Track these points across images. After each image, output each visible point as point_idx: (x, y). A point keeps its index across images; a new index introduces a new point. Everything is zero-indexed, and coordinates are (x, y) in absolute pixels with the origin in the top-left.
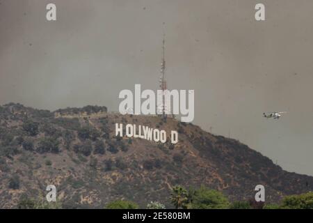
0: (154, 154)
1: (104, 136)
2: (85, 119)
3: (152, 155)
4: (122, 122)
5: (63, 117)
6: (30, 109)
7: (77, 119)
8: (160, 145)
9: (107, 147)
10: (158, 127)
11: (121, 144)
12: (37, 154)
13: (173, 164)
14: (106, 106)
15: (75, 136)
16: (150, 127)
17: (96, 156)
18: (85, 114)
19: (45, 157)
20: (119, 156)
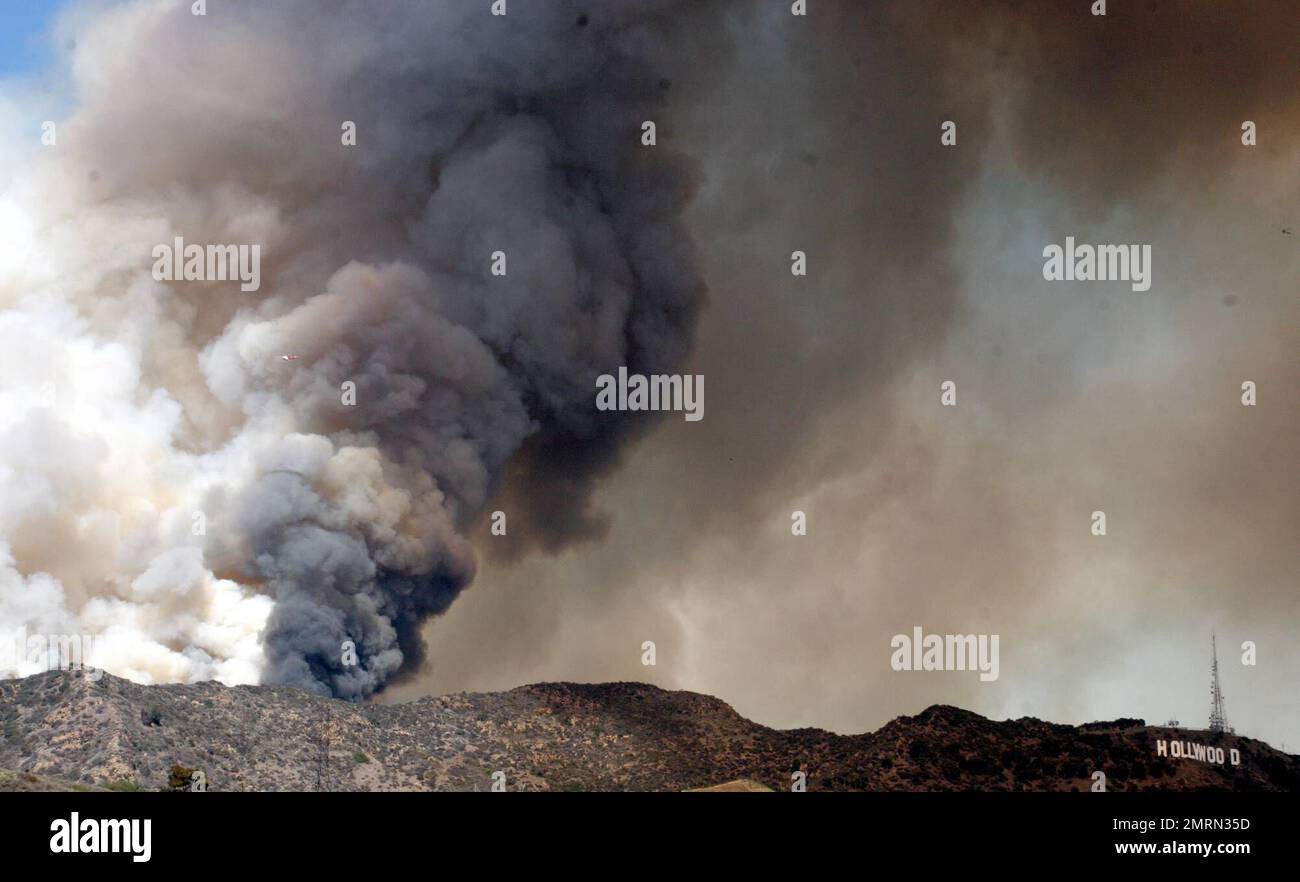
0: (1209, 779)
1: (1143, 757)
2: (1117, 734)
3: (1207, 780)
4: (1165, 738)
5: (1090, 733)
6: (1048, 723)
7: (1108, 735)
8: (1216, 767)
9: (1147, 770)
10: (1212, 744)
11: (1167, 765)
12: (1061, 779)
14: (1143, 719)
15: (1106, 757)
16: (1203, 743)
17: (1135, 782)
18: (1117, 729)
19: (1070, 782)
20: (1164, 782)
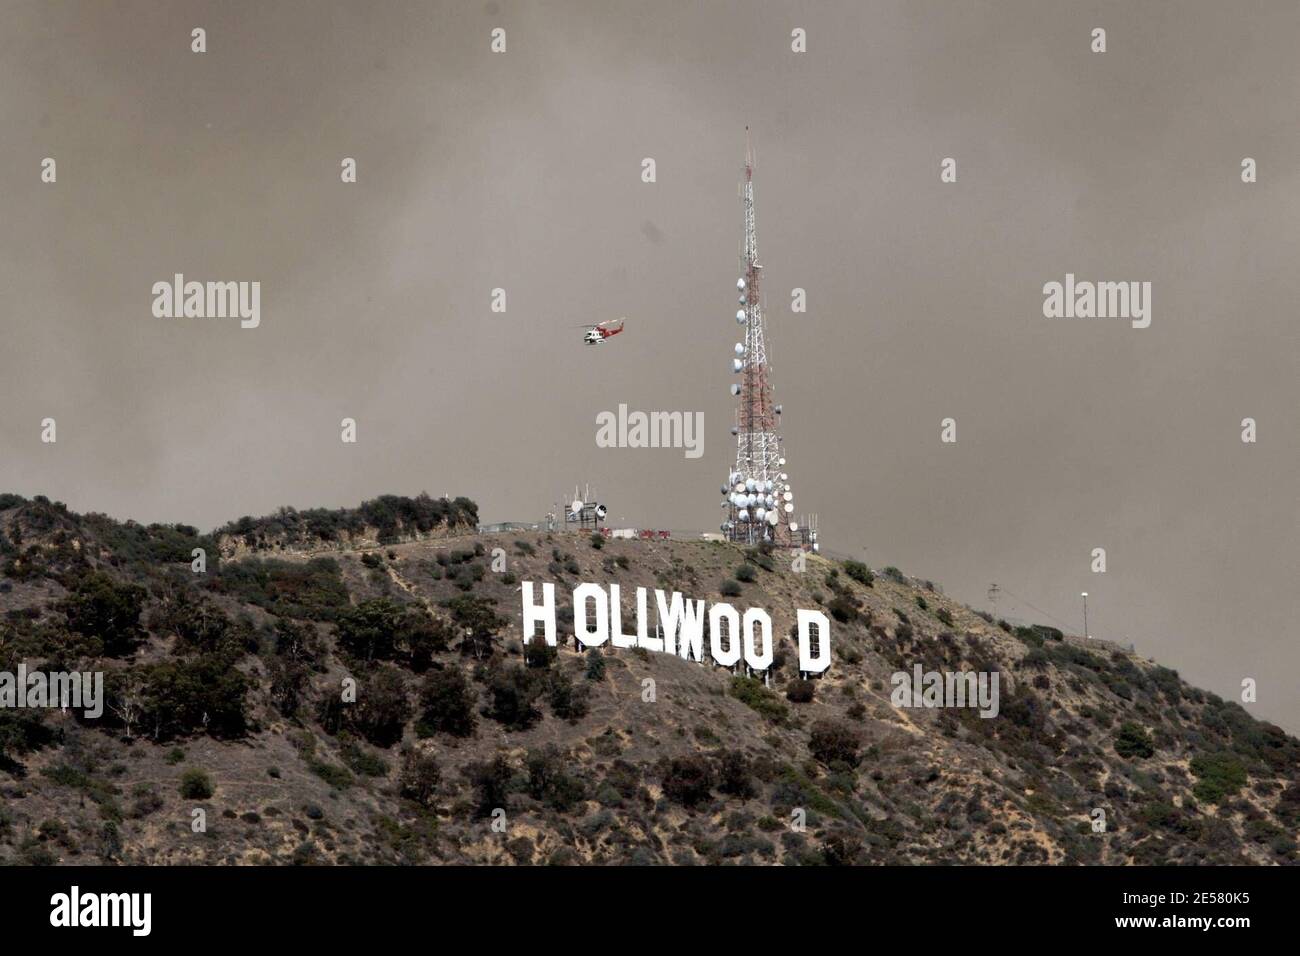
0: (716, 729)
1: (466, 648)
2: (370, 562)
3: (703, 734)
4: (554, 573)
5: (263, 556)
6: (98, 522)
7: (327, 566)
8: (745, 686)
9: (480, 698)
10: (730, 593)
11: (556, 678)
12: (142, 744)
13: (813, 775)
15: (323, 651)
16: (692, 593)
17: (431, 747)
18: (369, 541)
19: (178, 757)
20: (541, 745)
